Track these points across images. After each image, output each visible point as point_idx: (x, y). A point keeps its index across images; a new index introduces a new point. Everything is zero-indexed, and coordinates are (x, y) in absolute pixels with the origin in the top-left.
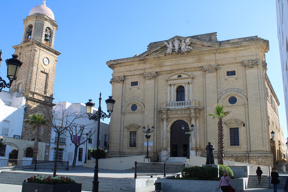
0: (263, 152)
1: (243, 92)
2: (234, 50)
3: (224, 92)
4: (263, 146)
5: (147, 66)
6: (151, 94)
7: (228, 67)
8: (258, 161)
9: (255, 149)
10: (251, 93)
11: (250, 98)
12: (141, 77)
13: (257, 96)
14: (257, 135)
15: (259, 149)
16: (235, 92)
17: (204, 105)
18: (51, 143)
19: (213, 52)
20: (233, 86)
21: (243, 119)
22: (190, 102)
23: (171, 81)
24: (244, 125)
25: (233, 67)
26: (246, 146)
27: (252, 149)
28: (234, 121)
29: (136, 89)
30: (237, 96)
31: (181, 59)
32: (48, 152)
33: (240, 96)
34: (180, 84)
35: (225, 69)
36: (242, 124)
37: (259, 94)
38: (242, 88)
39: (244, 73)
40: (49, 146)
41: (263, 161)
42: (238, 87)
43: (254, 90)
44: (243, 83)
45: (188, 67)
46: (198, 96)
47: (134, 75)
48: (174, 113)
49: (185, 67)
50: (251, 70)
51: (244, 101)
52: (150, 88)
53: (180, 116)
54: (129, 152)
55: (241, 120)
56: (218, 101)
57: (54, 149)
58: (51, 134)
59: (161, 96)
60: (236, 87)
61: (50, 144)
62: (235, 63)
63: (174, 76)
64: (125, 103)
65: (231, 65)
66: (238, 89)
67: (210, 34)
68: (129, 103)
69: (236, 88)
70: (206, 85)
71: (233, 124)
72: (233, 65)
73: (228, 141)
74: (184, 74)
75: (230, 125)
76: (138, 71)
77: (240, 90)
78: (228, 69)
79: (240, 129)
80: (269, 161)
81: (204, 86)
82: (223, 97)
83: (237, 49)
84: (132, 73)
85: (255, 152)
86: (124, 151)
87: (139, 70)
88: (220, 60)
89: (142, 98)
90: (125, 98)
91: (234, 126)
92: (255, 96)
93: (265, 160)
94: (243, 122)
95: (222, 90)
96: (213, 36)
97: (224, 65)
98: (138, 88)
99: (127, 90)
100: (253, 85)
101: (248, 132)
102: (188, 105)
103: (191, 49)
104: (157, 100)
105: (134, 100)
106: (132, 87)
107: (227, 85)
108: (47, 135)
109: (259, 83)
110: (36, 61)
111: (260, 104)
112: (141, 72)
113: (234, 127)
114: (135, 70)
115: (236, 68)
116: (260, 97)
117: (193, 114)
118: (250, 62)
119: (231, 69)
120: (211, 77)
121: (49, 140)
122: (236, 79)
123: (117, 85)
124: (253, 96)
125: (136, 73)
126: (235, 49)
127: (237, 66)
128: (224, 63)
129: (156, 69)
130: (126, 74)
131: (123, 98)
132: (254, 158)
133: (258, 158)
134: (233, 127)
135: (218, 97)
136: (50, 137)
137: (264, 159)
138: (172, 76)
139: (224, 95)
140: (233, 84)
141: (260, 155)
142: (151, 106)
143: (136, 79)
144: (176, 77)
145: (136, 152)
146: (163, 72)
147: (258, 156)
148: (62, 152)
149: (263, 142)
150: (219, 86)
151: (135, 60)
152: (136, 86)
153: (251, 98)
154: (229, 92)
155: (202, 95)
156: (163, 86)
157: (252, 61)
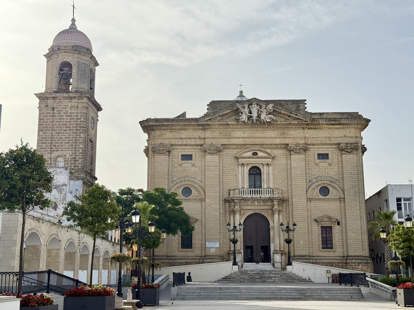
0: (362, 258)
1: (338, 183)
2: (329, 127)
3: (314, 180)
4: (363, 250)
5: (208, 134)
6: (215, 175)
7: (319, 148)
8: (358, 268)
9: (353, 254)
10: (348, 184)
11: (347, 190)
12: (197, 149)
13: (356, 188)
14: (356, 237)
15: (358, 254)
16: (329, 182)
17: (288, 195)
19: (301, 127)
20: (325, 173)
21: (338, 216)
22: (272, 190)
23: (242, 160)
24: (338, 224)
25: (326, 149)
26: (341, 250)
27: (350, 254)
28: (326, 219)
29: (190, 165)
30: (330, 186)
31: (257, 130)
33: (333, 187)
34: (255, 165)
35: (316, 150)
36: (337, 222)
37: (358, 186)
38: (336, 177)
39: (340, 158)
41: (364, 269)
42: (331, 175)
43: (352, 180)
44: (338, 171)
45: (267, 142)
46: (280, 183)
47: (186, 145)
48: (249, 203)
49: (263, 142)
50: (349, 156)
51: (339, 193)
52: (213, 166)
53: (258, 208)
54: (181, 255)
55: (336, 217)
56: (307, 191)
59: (228, 179)
60: (329, 175)
62: (328, 144)
63: (247, 153)
64: (173, 184)
65: (324, 146)
66: (332, 177)
67: (298, 101)
68: (179, 185)
69: (330, 177)
70: (291, 169)
71: (325, 222)
72: (326, 147)
73: (319, 243)
74: (261, 151)
75: (322, 223)
76: (194, 140)
77: (334, 179)
78: (319, 150)
79: (334, 229)
80: (370, 268)
81: (289, 170)
82: (313, 186)
83: (332, 126)
84: (184, 142)
85: (354, 258)
86: (173, 254)
87: (195, 138)
88: (310, 138)
89: (199, 179)
90: (172, 178)
91: (328, 224)
92: (353, 188)
93: (366, 267)
94: (337, 220)
95: (312, 177)
96: (302, 105)
97: (314, 145)
98: (193, 165)
99: (174, 165)
100: (351, 174)
101: (344, 233)
102: (270, 195)
103: (275, 119)
104: (223, 183)
105: (188, 181)
106: (183, 162)
107: (318, 171)
109: (358, 173)
111: (359, 198)
112: (198, 142)
113: (327, 226)
114: (189, 138)
115: (329, 150)
116: (359, 190)
117: (276, 207)
118: (348, 145)
119: (323, 150)
120: (297, 159)
122: (330, 165)
123: (159, 156)
124: (352, 188)
125: (189, 142)
126: (331, 126)
127: (331, 148)
128: (315, 142)
129: (221, 140)
130: (173, 142)
131: (170, 176)
132: (353, 264)
133: (358, 265)
134: (325, 226)
135: (306, 186)
137: (364, 265)
138: (245, 152)
139: (314, 185)
140: (325, 171)
141: (360, 261)
142: (215, 192)
143: (189, 151)
144: (250, 154)
145: (191, 255)
146: (230, 146)
147: (358, 263)
149: (362, 246)
150: (308, 172)
151: (191, 123)
152: (190, 162)
153: (349, 190)
154: (321, 181)
155: (285, 181)
156: (231, 165)
157: (351, 144)
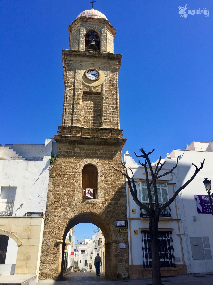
18: (131, 219)
32: (125, 242)
40: (126, 226)
57: (142, 232)
58: (125, 201)
61: (126, 223)
108: (117, 203)
110: (70, 79)
121: (122, 213)
136: (126, 207)
148: (167, 239)
